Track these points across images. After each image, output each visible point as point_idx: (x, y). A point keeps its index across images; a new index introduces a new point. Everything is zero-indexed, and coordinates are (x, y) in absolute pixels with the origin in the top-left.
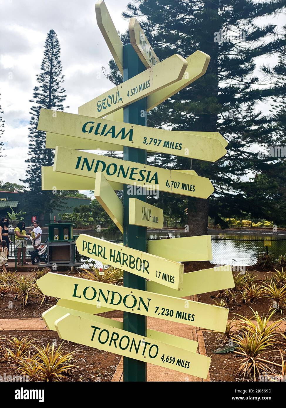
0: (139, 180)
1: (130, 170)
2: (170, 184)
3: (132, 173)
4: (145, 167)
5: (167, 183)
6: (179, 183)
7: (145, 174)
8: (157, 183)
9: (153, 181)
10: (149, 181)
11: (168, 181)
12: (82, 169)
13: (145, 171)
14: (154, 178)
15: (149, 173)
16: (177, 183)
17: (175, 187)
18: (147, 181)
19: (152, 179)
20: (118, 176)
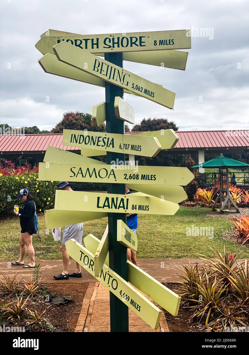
0: (102, 146)
1: (97, 138)
2: (122, 146)
3: (98, 141)
4: (106, 135)
5: (120, 146)
6: (129, 145)
7: (106, 140)
8: (113, 147)
9: (111, 145)
10: (108, 146)
11: (121, 144)
12: (73, 142)
13: (106, 138)
14: (112, 143)
15: (108, 139)
16: (127, 145)
17: (126, 149)
18: (107, 146)
19: (110, 144)
20: (91, 145)
